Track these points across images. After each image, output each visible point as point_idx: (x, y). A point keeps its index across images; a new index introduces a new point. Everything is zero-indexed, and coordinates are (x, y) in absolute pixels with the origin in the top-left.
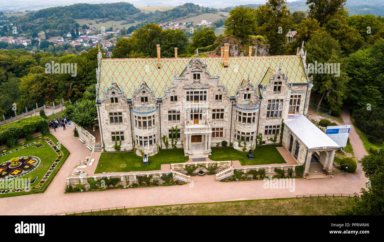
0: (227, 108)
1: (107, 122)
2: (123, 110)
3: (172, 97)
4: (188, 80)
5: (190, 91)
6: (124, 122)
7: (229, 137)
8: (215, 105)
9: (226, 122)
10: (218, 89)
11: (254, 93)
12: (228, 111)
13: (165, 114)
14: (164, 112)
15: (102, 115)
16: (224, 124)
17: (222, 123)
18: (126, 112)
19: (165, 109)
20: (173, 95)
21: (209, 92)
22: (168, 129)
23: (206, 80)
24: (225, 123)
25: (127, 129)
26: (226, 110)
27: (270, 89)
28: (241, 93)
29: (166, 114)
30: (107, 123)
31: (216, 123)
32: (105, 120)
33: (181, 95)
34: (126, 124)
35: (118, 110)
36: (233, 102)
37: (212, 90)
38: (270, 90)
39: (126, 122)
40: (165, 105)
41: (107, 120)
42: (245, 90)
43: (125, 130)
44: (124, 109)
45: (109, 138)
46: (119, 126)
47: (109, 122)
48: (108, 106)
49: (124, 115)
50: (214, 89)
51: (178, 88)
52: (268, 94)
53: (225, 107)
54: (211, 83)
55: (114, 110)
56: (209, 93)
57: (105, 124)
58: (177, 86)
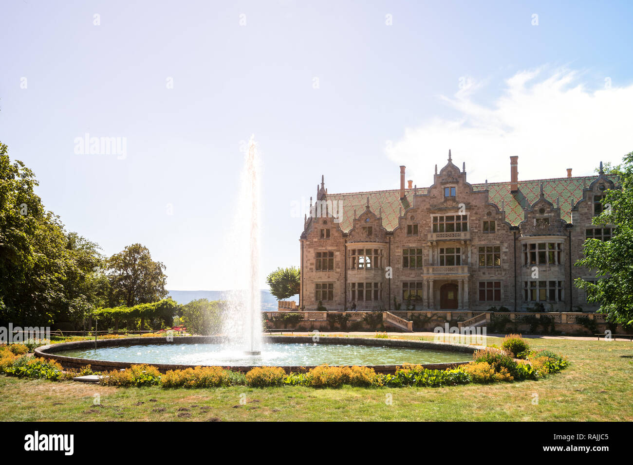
0: (506, 245)
1: (312, 267)
2: (335, 248)
3: (409, 227)
4: (435, 197)
5: (438, 215)
6: (336, 268)
7: (513, 301)
8: (483, 238)
9: (505, 270)
10: (486, 211)
11: (554, 216)
12: (507, 250)
13: (397, 254)
14: (397, 251)
15: (307, 256)
16: (501, 274)
17: (497, 274)
18: (339, 251)
19: (398, 247)
20: (411, 224)
21: (471, 216)
22: (401, 281)
23: (466, 198)
24: (503, 273)
25: (338, 280)
26: (504, 249)
27: (586, 209)
28: (530, 217)
29: (399, 254)
30: (311, 269)
31: (487, 273)
32: (309, 265)
33: (424, 222)
34: (338, 270)
35: (330, 248)
36: (515, 233)
37: (476, 213)
38: (587, 211)
39: (339, 268)
40: (398, 239)
41: (312, 264)
42: (536, 211)
43: (336, 280)
44: (337, 246)
45: (311, 293)
46: (327, 273)
47: (314, 267)
48: (315, 242)
49: (337, 255)
50: (480, 210)
51: (419, 211)
52: (584, 218)
53: (501, 242)
54: (475, 201)
55: (324, 248)
56: (471, 218)
57: (309, 269)
58: (418, 208)
